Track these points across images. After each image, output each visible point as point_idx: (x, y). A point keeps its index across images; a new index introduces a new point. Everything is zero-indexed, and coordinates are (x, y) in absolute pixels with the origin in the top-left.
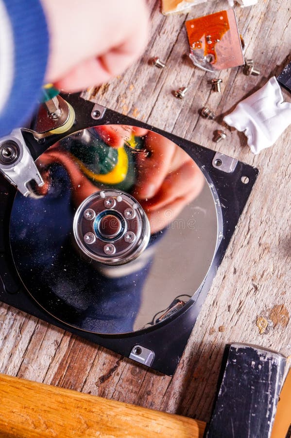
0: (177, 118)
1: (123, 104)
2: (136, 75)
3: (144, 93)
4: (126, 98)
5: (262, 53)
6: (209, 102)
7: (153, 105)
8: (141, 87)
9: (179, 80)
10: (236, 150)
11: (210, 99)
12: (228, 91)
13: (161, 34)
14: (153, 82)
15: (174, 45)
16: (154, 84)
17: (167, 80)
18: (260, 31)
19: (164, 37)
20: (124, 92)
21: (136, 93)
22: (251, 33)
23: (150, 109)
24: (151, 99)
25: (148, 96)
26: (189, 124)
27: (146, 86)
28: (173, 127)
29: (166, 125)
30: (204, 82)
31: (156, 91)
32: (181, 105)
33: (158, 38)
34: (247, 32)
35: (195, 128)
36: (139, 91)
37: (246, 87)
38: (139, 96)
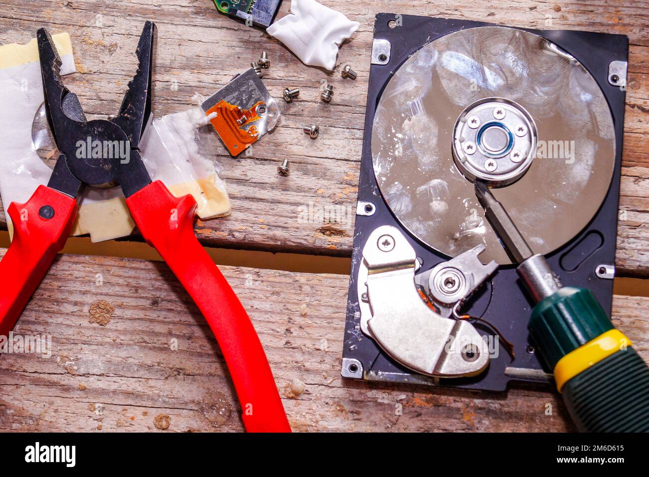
0: (342, 129)
1: (342, 195)
2: (304, 191)
3: (324, 174)
4: (335, 194)
5: (239, 58)
6: (313, 99)
7: (334, 160)
8: (317, 181)
9: (296, 140)
10: (358, 53)
11: (309, 99)
12: (293, 83)
13: (248, 178)
14: (307, 169)
15: (257, 159)
16: (309, 167)
17: (301, 154)
18: (214, 68)
19: (250, 174)
20: (328, 199)
21: (326, 184)
22: (218, 77)
23: (340, 163)
24: (327, 164)
25: (326, 169)
26: (344, 114)
27: (314, 176)
28: (352, 130)
29: (353, 139)
30: (290, 112)
31: (318, 162)
32: (326, 129)
33: (254, 181)
34: (220, 82)
35: (346, 106)
36: (323, 182)
37: (283, 64)
38: (328, 180)
